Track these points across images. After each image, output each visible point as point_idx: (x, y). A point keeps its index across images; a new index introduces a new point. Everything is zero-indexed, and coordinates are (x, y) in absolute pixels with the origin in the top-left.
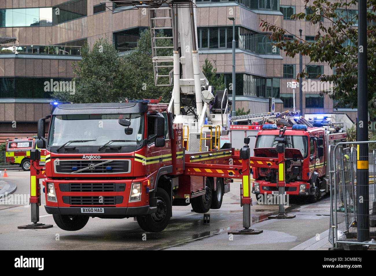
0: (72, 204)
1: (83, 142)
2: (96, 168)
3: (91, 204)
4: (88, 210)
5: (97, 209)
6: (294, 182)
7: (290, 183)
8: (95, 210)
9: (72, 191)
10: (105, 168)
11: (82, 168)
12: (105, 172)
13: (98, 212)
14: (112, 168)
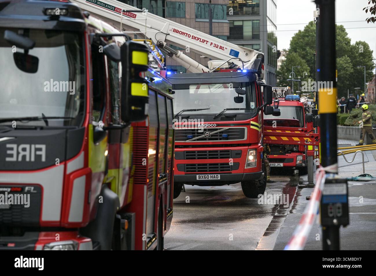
0: (187, 171)
1: (196, 111)
2: (212, 135)
3: (206, 171)
4: (203, 177)
5: (213, 175)
6: (290, 153)
7: (286, 154)
8: (211, 177)
9: (187, 159)
10: (220, 136)
11: (198, 136)
12: (220, 139)
13: (214, 179)
14: (229, 135)
